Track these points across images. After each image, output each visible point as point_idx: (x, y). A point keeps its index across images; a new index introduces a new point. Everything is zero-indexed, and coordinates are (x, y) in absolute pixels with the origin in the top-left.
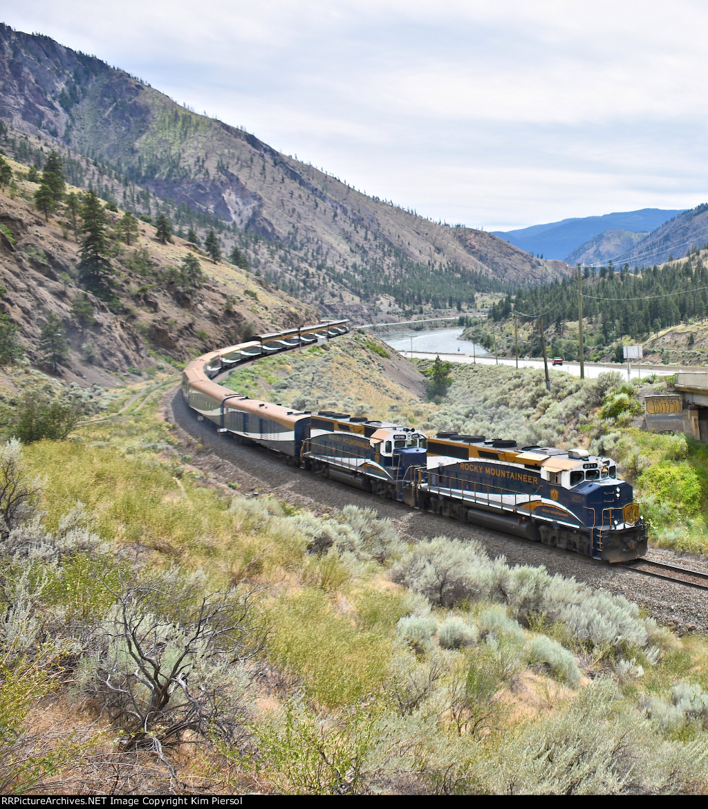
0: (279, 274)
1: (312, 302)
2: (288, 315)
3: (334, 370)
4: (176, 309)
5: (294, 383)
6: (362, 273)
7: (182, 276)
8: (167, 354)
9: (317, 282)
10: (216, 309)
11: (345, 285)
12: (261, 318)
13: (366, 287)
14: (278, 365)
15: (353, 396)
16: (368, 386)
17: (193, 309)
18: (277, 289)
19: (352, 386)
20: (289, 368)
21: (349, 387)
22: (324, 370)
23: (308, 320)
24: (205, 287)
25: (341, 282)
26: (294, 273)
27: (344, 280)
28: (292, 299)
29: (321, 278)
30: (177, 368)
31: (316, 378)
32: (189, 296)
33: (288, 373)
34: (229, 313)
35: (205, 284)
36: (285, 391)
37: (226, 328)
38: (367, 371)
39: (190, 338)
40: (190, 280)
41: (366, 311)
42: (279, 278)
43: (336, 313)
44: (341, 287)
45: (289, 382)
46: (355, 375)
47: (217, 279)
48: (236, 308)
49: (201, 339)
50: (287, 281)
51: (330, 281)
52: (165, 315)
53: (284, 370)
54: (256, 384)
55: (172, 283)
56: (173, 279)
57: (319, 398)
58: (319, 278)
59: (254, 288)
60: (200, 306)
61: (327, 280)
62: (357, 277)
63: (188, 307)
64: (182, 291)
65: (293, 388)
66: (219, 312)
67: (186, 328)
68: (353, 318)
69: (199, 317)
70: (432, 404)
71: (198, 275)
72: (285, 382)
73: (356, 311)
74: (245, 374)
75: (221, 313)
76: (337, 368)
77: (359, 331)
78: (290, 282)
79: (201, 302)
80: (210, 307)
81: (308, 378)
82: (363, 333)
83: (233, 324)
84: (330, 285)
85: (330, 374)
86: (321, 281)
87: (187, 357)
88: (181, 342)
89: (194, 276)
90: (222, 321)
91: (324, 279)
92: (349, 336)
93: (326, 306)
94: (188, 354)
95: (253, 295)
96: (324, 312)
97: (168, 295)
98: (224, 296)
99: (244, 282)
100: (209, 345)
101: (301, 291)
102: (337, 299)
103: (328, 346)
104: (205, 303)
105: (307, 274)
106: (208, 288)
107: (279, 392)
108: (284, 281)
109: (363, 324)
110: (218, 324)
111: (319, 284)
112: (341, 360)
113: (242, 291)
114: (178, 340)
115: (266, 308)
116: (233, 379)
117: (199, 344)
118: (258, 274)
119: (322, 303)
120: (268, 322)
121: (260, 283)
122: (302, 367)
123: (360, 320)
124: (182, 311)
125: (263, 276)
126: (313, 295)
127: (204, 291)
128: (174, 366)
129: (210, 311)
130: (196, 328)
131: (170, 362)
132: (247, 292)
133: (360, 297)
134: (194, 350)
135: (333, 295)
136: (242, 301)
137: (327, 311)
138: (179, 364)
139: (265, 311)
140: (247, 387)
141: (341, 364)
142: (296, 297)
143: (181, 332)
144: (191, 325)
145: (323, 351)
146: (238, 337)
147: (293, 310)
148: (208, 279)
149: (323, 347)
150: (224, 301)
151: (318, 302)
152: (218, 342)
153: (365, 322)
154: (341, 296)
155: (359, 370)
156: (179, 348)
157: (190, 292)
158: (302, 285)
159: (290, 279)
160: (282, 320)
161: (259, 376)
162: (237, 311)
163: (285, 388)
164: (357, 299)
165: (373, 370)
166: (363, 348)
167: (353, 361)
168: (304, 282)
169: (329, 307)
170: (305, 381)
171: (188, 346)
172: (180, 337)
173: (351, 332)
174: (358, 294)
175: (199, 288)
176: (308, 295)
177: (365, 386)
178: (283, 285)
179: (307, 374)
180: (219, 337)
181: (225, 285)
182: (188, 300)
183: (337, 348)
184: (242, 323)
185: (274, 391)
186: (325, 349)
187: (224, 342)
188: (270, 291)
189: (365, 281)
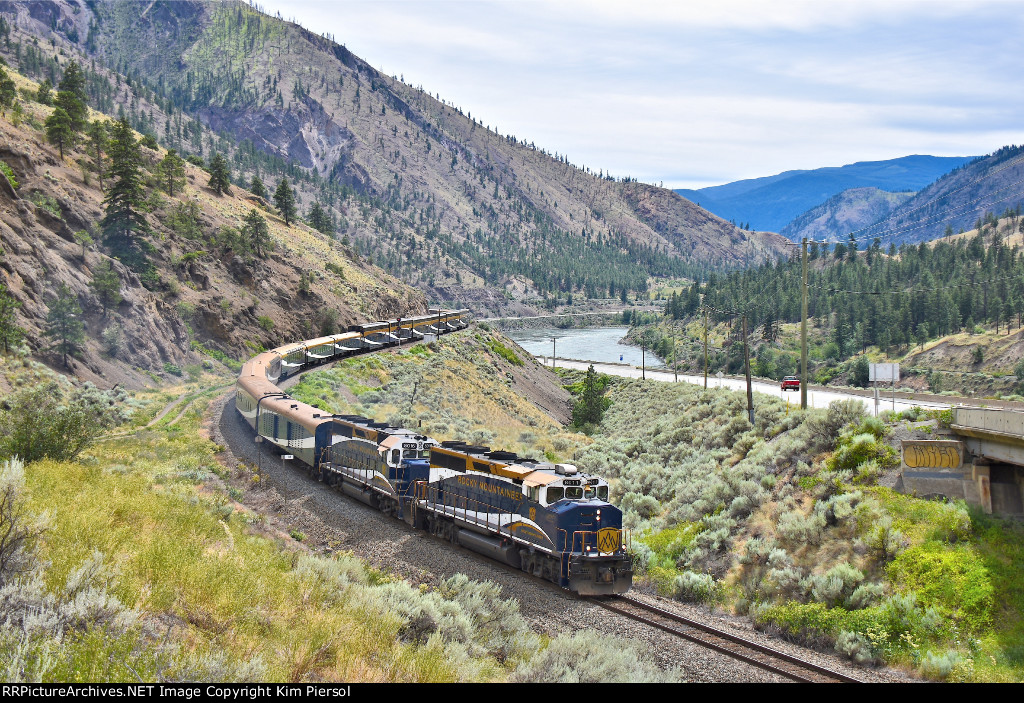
0: (373, 243)
1: (417, 283)
2: (385, 301)
3: (444, 379)
4: (231, 286)
5: (389, 396)
6: (488, 245)
7: (242, 241)
8: (217, 348)
9: (426, 256)
10: (286, 289)
11: (465, 261)
12: (347, 303)
13: (493, 265)
14: (368, 370)
15: (469, 418)
16: (491, 404)
17: (255, 287)
18: (371, 263)
19: (469, 404)
20: (383, 374)
21: (465, 404)
22: (431, 379)
23: (411, 308)
24: (272, 257)
25: (459, 256)
26: (394, 242)
27: (463, 254)
28: (391, 278)
29: (432, 250)
30: (230, 368)
31: (419, 390)
32: (251, 270)
33: (381, 382)
34: (304, 295)
35: (272, 253)
36: (376, 405)
37: (299, 316)
38: (490, 383)
39: (249, 328)
40: (253, 247)
41: (492, 298)
42: (374, 248)
43: (451, 299)
44: (458, 264)
45: (382, 394)
46: (473, 388)
47: (289, 246)
48: (313, 288)
49: (264, 329)
50: (385, 252)
51: (443, 254)
52: (217, 294)
53: (375, 376)
54: (336, 395)
55: (228, 250)
56: (230, 245)
57: (422, 418)
58: (429, 250)
59: (339, 260)
60: (265, 284)
61: (440, 254)
62: (481, 250)
63: (249, 285)
64: (241, 261)
65: (386, 402)
66: (290, 293)
67: (244, 313)
68: (474, 308)
69: (263, 298)
70: (580, 435)
71: (264, 241)
72: (376, 394)
73: (479, 298)
74: (321, 380)
75: (293, 294)
76: (449, 377)
77: (482, 327)
78: (388, 255)
79: (266, 278)
80: (279, 285)
81: (409, 389)
82: (487, 330)
83: (309, 310)
84: (443, 260)
85: (438, 385)
86: (432, 255)
87: (244, 353)
88: (237, 333)
89: (258, 241)
90: (294, 306)
91: (436, 251)
92: (468, 332)
93: (437, 289)
94: (245, 348)
95: (338, 271)
96: (434, 297)
97: (223, 266)
98: (298, 270)
99: (326, 252)
100: (275, 337)
101: (404, 267)
102: (452, 281)
103: (437, 345)
104: (272, 280)
105: (412, 243)
106: (276, 259)
107: (368, 407)
108: (380, 253)
109: (487, 317)
110: (289, 309)
111: (428, 258)
112: (456, 365)
113: (322, 265)
114: (232, 330)
115: (355, 290)
116: (305, 386)
117: (261, 335)
118: (345, 242)
119: (431, 285)
120: (357, 309)
121: (348, 253)
122: (401, 373)
123: (484, 310)
124: (240, 290)
125: (352, 245)
126: (419, 274)
127: (271, 263)
128: (226, 365)
129: (278, 291)
130: (258, 313)
131: (220, 360)
132: (329, 266)
133: (485, 278)
134: (254, 344)
135: (448, 275)
136: (322, 279)
137: (438, 296)
138: (232, 362)
139: (352, 294)
140: (324, 398)
141: (455, 372)
142: (397, 275)
143: (237, 318)
144: (251, 309)
145: (431, 352)
146: (315, 328)
147: (391, 293)
148: (277, 246)
149: (431, 346)
150: (298, 278)
151: (426, 284)
152: (288, 334)
153: (490, 314)
154: (458, 275)
155: (480, 382)
156: (234, 340)
157: (253, 264)
158: (405, 258)
159: (389, 252)
160: (375, 306)
161: (342, 384)
162: (315, 292)
163: (376, 402)
164: (480, 282)
165: (499, 382)
166: (487, 351)
167: (472, 368)
168: (409, 255)
169: (441, 290)
170: (404, 394)
171: (246, 338)
172: (236, 325)
173: (470, 327)
174: (482, 274)
175: (265, 258)
176: (413, 274)
177: (486, 405)
178: (379, 258)
179: (407, 384)
180: (289, 327)
181: (300, 256)
182: (249, 275)
183: (450, 349)
184: (321, 309)
185: (360, 405)
186: (433, 350)
187: (295, 335)
188: (361, 266)
189: (493, 256)
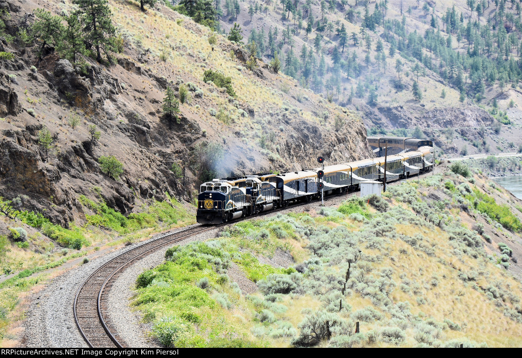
0: (279, 38)
1: (349, 100)
2: (298, 130)
3: (395, 254)
4: (56, 108)
5: (307, 282)
6: (467, 34)
7: (71, 37)
8: (32, 208)
9: (364, 55)
10: (142, 112)
11: (428, 63)
12: (238, 134)
13: (475, 68)
14: (272, 239)
15: (439, 319)
16: (475, 297)
17: (93, 110)
18: (275, 70)
19: (437, 296)
20: (296, 247)
21: (431, 297)
22: (373, 254)
24: (120, 62)
25: (417, 55)
26: (313, 35)
27: (425, 51)
28: (307, 93)
29: (373, 46)
30: (54, 239)
31: (355, 273)
32: (86, 82)
33: (293, 259)
34: (171, 121)
35: (121, 56)
36: (286, 297)
37: (163, 155)
38: (472, 262)
39: (86, 174)
40: (89, 46)
41: (473, 123)
42: (280, 45)
44: (416, 68)
45: (296, 279)
46: (444, 270)
47: (146, 45)
48: (185, 111)
49: (109, 176)
50: (297, 52)
51: (392, 54)
52: (33, 122)
53: (283, 251)
54: (222, 281)
55: (49, 51)
56: (50, 42)
57: (360, 318)
58: (368, 46)
59: (226, 66)
60: (108, 105)
61: (387, 52)
62: (454, 43)
63: (84, 106)
64: (70, 69)
65: (302, 292)
66: (149, 119)
67: (77, 152)
69: (105, 127)
71: (106, 35)
72: (287, 278)
74: (200, 258)
75: (154, 122)
76: (403, 252)
77: (456, 169)
78: (303, 56)
79: (110, 96)
80: (132, 106)
81: (339, 272)
82: (465, 174)
83: (179, 146)
84: (391, 62)
85: (386, 265)
86: (373, 55)
87: (76, 215)
88: (65, 182)
89: (98, 36)
90: (155, 139)
91: (379, 48)
93: (381, 110)
94: (79, 208)
95: (225, 84)
96: (377, 123)
97: (40, 77)
98: (162, 83)
99: (204, 54)
100: (126, 190)
101: (328, 76)
103: (383, 200)
104: (120, 98)
105: (341, 35)
106: (127, 65)
107: (273, 300)
108: (289, 53)
109: (464, 153)
110: (147, 145)
111: (367, 60)
112: (413, 233)
113: (200, 75)
114: (58, 178)
115: (251, 112)
116: (174, 267)
117: (105, 188)
118: (234, 38)
119: (372, 104)
120: (253, 144)
121: (240, 55)
122: (324, 246)
123: (459, 143)
124: (70, 114)
125: (245, 40)
126: (354, 84)
127: (117, 72)
128: (48, 235)
129: (131, 116)
130: (98, 152)
131: (38, 227)
132: (209, 76)
133: (461, 90)
134: (93, 201)
135: (399, 86)
136: (198, 96)
137: (384, 120)
138: (57, 230)
139: (247, 119)
140: (204, 286)
141: (413, 243)
142: (316, 88)
143: (65, 159)
144: (88, 145)
145: (372, 210)
146: (189, 174)
147: (308, 117)
148: (127, 45)
149: (372, 201)
150: (161, 95)
151: (363, 102)
152: (146, 184)
153: (470, 148)
154: (415, 87)
155: (455, 260)
156: (60, 195)
157: (89, 73)
158: (329, 61)
159: (304, 50)
160: (283, 139)
161: (231, 264)
162: (189, 117)
163: (286, 291)
164: (453, 96)
165: (487, 260)
166: (465, 209)
167: (440, 238)
168: (335, 54)
169: (387, 112)
170: (331, 279)
171: (80, 191)
172: (63, 170)
174: (457, 84)
175: (109, 63)
176: (342, 85)
177: (466, 298)
178: (288, 61)
179: (336, 262)
180: (148, 174)
181: (164, 60)
182: (84, 91)
183: (405, 206)
184: (197, 144)
185: (261, 297)
186: (378, 208)
187: (157, 186)
188: (260, 75)
189: (474, 54)
